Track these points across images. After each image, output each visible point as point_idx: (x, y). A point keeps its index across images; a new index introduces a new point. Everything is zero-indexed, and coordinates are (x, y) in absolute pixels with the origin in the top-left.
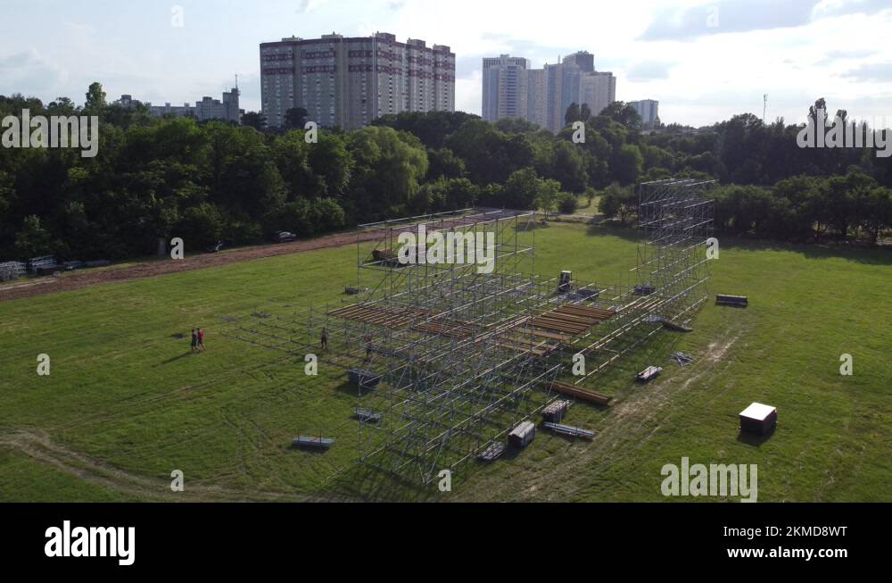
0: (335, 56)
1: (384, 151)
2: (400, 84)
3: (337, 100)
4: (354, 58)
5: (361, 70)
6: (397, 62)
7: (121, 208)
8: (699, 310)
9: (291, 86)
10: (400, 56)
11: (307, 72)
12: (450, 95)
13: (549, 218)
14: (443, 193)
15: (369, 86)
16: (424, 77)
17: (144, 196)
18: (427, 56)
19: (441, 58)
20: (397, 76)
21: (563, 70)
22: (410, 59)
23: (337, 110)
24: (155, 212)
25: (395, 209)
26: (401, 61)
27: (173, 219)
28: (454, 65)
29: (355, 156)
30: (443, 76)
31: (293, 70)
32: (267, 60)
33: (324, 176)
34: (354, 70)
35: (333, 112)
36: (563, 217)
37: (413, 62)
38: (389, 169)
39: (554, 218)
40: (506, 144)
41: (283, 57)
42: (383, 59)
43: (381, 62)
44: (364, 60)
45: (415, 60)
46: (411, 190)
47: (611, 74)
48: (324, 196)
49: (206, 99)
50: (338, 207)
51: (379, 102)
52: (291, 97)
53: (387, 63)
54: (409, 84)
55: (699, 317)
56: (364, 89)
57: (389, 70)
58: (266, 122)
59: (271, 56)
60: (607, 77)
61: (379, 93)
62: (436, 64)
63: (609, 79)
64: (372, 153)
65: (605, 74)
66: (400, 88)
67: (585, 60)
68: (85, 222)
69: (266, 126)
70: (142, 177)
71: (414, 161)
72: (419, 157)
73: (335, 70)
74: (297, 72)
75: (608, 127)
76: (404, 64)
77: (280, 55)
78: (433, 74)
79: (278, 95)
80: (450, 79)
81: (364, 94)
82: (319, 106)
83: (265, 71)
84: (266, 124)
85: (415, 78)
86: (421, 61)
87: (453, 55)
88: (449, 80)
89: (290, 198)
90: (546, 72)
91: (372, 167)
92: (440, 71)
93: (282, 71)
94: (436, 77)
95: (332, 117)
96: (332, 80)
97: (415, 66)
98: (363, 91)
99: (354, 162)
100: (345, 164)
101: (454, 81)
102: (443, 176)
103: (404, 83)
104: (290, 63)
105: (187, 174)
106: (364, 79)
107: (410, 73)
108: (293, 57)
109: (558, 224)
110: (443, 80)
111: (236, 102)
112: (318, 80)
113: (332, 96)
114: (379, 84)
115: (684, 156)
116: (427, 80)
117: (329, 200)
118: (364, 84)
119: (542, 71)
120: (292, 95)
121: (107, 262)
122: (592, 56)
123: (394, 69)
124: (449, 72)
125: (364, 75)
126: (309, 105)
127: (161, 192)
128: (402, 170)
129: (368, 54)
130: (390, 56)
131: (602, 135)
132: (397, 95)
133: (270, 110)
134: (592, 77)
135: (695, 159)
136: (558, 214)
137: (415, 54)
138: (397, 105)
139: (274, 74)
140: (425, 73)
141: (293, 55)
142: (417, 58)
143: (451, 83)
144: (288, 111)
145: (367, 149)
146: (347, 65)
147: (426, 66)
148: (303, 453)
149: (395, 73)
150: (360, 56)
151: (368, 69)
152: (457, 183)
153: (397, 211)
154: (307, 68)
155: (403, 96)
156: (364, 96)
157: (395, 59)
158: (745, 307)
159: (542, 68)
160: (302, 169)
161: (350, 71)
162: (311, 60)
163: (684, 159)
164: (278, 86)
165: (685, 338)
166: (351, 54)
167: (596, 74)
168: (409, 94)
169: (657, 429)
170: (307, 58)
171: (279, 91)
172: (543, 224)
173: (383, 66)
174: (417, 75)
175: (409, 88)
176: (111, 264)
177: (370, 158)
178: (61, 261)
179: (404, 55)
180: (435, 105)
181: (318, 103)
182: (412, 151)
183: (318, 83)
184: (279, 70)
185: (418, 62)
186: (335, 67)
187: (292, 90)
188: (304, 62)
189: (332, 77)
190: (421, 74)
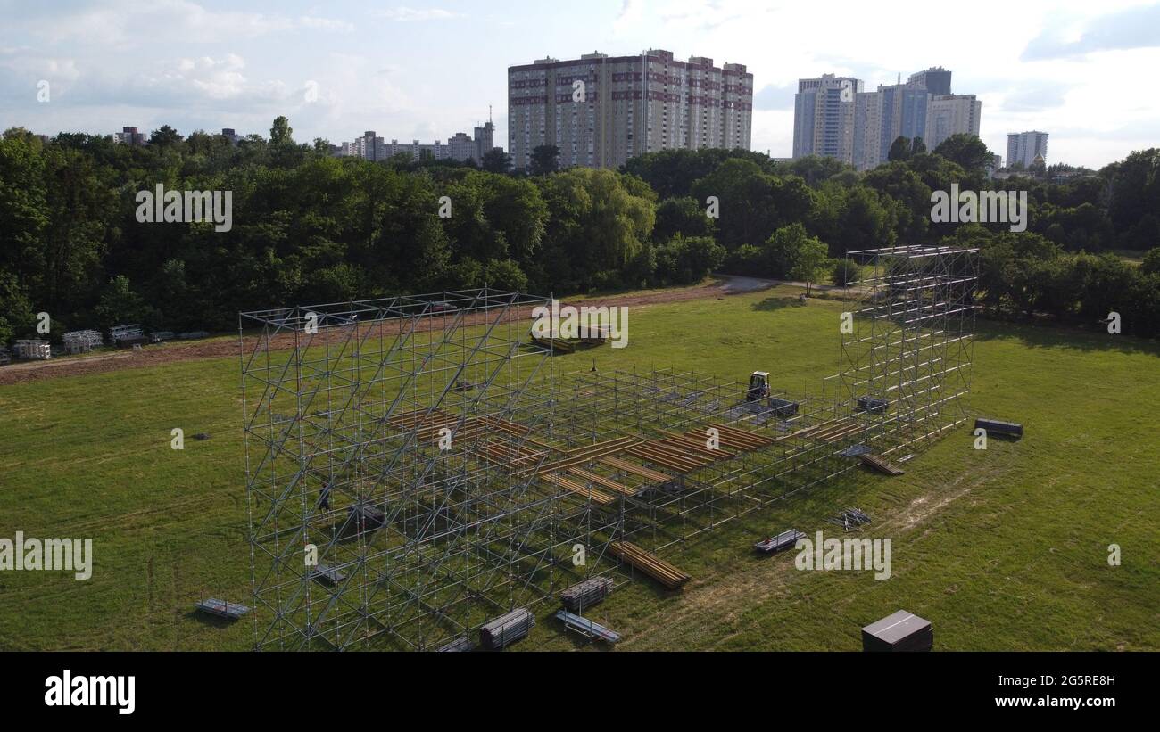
0: (595, 81)
1: (596, 201)
2: (678, 114)
3: (598, 135)
4: (619, 83)
5: (627, 97)
6: (674, 86)
7: (232, 268)
8: (939, 441)
9: (543, 118)
10: (679, 79)
11: (563, 101)
12: (745, 127)
13: (812, 293)
14: (673, 256)
15: (637, 118)
16: (711, 105)
17: (261, 255)
18: (714, 77)
19: (733, 80)
20: (674, 105)
21: (903, 91)
22: (691, 82)
23: (597, 148)
24: (271, 273)
25: (602, 275)
26: (679, 85)
27: (293, 284)
28: (751, 89)
29: (551, 207)
30: (735, 103)
31: (546, 99)
32: (516, 88)
33: (504, 232)
34: (619, 98)
35: (591, 149)
36: (833, 292)
37: (696, 86)
38: (600, 222)
39: (820, 293)
40: (774, 191)
41: (534, 84)
42: (655, 83)
43: (653, 86)
44: (631, 85)
45: (698, 84)
46: (629, 250)
47: (973, 97)
48: (503, 257)
49: (459, 135)
50: (518, 272)
51: (649, 138)
52: (543, 132)
53: (661, 87)
54: (689, 114)
55: (930, 453)
56: (631, 121)
57: (664, 97)
58: (513, 163)
59: (520, 82)
60: (969, 101)
61: (649, 127)
62: (726, 88)
63: (971, 105)
64: (581, 203)
65: (964, 97)
66: (678, 120)
67: (937, 80)
68: (184, 283)
69: (513, 168)
70: (260, 231)
71: (634, 214)
72: (641, 208)
73: (595, 98)
74: (549, 101)
75: (937, 169)
76: (684, 88)
77: (531, 81)
78: (722, 101)
79: (527, 130)
80: (745, 107)
81: (630, 127)
82: (575, 142)
83: (514, 101)
84: (512, 165)
85: (698, 106)
86: (706, 84)
87: (751, 76)
88: (744, 109)
89: (455, 259)
90: (882, 95)
91: (578, 220)
92: (732, 97)
93: (533, 100)
94: (726, 105)
95: (590, 156)
96: (591, 110)
97: (698, 91)
98: (630, 124)
99: (549, 214)
100: (536, 217)
101: (751, 110)
102: (679, 234)
103: (682, 112)
104: (543, 90)
105: (321, 228)
106: (631, 109)
107: (690, 100)
108: (546, 85)
109: (824, 302)
110: (735, 108)
111: (490, 139)
112: (575, 111)
113: (591, 130)
114: (650, 115)
115: (1051, 210)
116: (713, 110)
117: (508, 263)
118: (630, 115)
119: (874, 95)
120: (543, 129)
121: (204, 333)
122: (949, 74)
123: (671, 95)
124: (744, 98)
125: (631, 103)
126: (563, 142)
127: (283, 249)
128: (615, 224)
129: (637, 77)
130: (665, 79)
131: (923, 179)
132: (673, 129)
133: (517, 148)
134: (948, 102)
135: (1065, 214)
136: (830, 287)
137: (699, 75)
138: (673, 140)
139: (524, 104)
140: (711, 99)
141: (546, 80)
142: (702, 81)
143: (746, 113)
144: (536, 150)
145: (572, 199)
146: (611, 91)
147: (713, 91)
148: (198, 625)
149: (670, 100)
150: (627, 79)
151: (637, 95)
152: (694, 243)
153: (606, 278)
154: (563, 96)
155: (681, 130)
156: (629, 130)
157: (671, 83)
158: (1013, 440)
159: (876, 90)
160: (476, 223)
161: (613, 98)
162: (565, 86)
163: (1050, 214)
164: (527, 119)
165: (882, 485)
166: (616, 78)
167: (953, 97)
168: (688, 127)
169: (731, 637)
170: (563, 84)
171: (528, 125)
172: (800, 302)
173: (654, 92)
174: (701, 103)
175: (690, 119)
176: (207, 337)
177: (576, 209)
178: (149, 330)
179: (683, 77)
180: (723, 141)
181: (574, 140)
182: (630, 200)
183: (575, 114)
184: (529, 99)
185: (702, 86)
186: (595, 93)
187: (543, 124)
188: (559, 89)
189: (591, 107)
190: (705, 101)
